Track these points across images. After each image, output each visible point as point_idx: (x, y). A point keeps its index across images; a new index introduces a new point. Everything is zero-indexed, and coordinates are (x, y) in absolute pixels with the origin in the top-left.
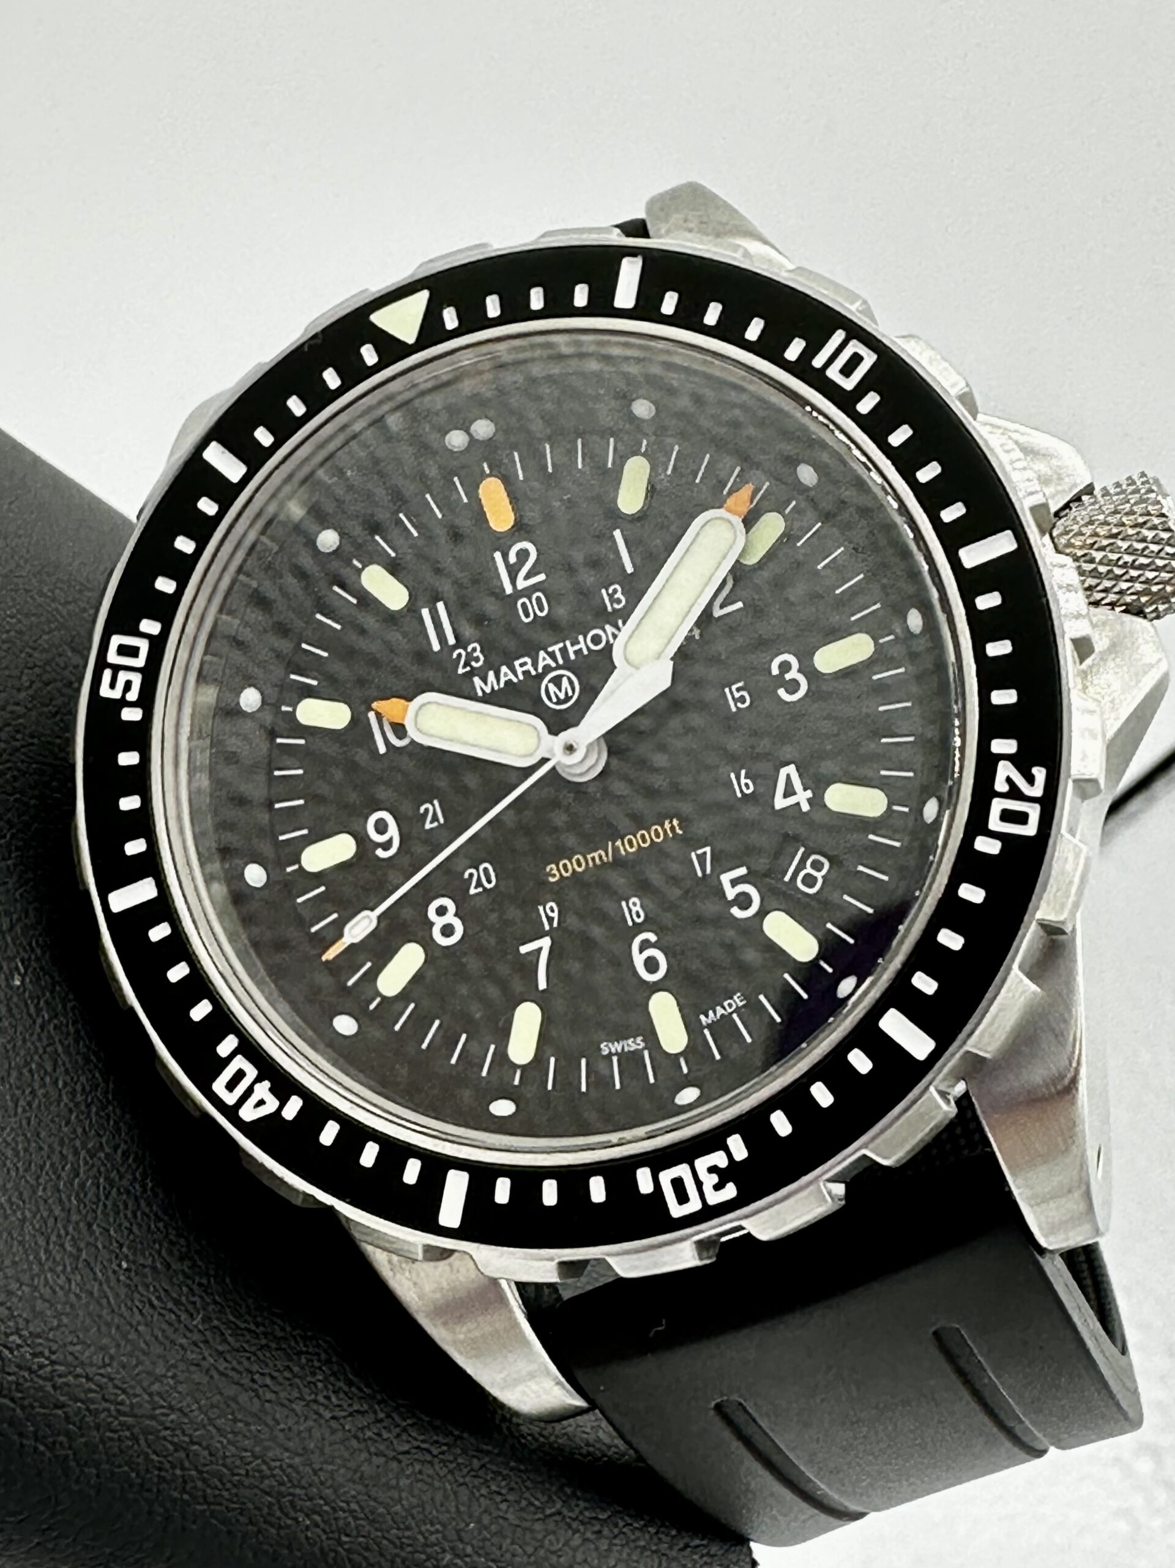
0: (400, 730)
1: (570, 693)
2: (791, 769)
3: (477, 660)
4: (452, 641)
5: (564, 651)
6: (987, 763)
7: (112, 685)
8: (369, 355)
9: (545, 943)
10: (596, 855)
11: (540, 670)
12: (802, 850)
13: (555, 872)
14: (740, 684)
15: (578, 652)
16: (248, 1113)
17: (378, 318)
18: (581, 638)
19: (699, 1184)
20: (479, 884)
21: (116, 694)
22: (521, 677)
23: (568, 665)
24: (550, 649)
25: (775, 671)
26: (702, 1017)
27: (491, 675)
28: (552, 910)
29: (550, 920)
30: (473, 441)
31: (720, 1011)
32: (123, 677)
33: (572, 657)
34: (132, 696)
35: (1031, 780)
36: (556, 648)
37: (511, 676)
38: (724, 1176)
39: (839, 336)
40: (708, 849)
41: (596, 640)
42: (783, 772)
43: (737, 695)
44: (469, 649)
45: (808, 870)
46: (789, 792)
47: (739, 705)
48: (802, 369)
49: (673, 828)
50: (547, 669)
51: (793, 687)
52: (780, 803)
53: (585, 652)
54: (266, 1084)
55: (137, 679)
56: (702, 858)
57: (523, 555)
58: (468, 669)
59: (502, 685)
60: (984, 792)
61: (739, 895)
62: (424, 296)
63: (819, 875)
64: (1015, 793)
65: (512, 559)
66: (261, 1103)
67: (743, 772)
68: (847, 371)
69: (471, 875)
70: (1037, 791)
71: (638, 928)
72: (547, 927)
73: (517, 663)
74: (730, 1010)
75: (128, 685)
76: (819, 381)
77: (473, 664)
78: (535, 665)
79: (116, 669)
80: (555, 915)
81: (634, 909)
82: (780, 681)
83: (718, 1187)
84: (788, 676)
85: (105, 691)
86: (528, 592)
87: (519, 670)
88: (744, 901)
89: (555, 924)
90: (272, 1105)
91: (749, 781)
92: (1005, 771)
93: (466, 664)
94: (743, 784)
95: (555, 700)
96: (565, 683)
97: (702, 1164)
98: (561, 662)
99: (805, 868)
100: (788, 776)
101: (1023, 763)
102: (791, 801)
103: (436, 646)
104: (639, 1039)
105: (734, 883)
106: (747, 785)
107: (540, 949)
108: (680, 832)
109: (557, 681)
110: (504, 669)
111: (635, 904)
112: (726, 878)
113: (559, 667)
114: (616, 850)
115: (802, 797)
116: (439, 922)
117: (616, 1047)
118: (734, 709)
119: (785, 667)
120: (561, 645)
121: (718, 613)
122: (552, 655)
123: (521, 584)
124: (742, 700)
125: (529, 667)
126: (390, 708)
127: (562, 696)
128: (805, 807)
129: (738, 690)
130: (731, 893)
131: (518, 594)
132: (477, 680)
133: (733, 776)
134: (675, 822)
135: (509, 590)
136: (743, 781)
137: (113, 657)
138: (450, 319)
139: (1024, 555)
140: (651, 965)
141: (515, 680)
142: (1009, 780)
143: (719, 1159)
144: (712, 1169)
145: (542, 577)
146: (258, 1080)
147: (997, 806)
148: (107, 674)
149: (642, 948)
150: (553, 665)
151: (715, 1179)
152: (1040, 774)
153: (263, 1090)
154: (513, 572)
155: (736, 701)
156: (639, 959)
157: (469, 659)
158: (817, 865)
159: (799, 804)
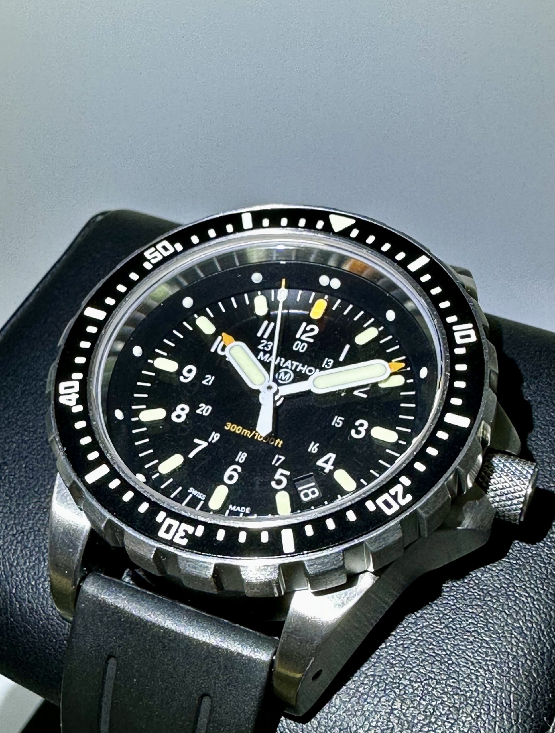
1: (287, 380)
2: (333, 456)
3: (268, 348)
4: (266, 336)
5: (297, 366)
6: (394, 481)
7: (151, 254)
8: (320, 224)
9: (204, 444)
10: (247, 431)
11: (284, 366)
12: (313, 484)
13: (229, 427)
14: (342, 419)
15: (301, 371)
16: (62, 400)
17: (332, 217)
18: (306, 367)
19: (177, 531)
20: (202, 411)
21: (149, 257)
22: (276, 363)
23: (294, 371)
24: (293, 362)
25: (357, 423)
26: (231, 506)
28: (217, 436)
29: (213, 439)
30: (329, 286)
31: (238, 508)
32: (156, 254)
33: (298, 370)
34: (154, 261)
35: (404, 497)
36: (295, 363)
37: (273, 361)
38: (187, 535)
39: (469, 325)
40: (283, 458)
41: (310, 371)
42: (330, 454)
43: (338, 421)
44: (268, 343)
45: (309, 492)
46: (326, 462)
47: (336, 424)
48: (447, 327)
49: (278, 443)
50: (287, 367)
51: (358, 432)
52: (320, 463)
53: (303, 372)
54: (77, 397)
55: (160, 258)
56: (279, 459)
57: (312, 330)
58: (262, 348)
59: (267, 361)
60: (385, 488)
61: (279, 479)
63: (311, 496)
64: (395, 498)
65: (308, 329)
67: (318, 444)
68: (462, 337)
69: (202, 406)
70: (403, 503)
71: (238, 463)
72: (210, 440)
73: (279, 358)
74: (241, 511)
75: (155, 257)
77: (265, 349)
78: (284, 363)
79: (156, 250)
80: (216, 439)
81: (242, 457)
82: (356, 428)
83: (182, 538)
84: (360, 429)
85: (147, 254)
86: (303, 341)
87: (278, 361)
88: (279, 482)
89: (213, 441)
90: (74, 402)
91: (317, 449)
92: (398, 488)
93: (264, 347)
94: (314, 448)
95: (280, 377)
96: (288, 375)
97: (184, 526)
98: (293, 368)
99: (309, 490)
100: (330, 458)
101: (406, 490)
102: (323, 465)
103: (259, 334)
104: (205, 496)
105: (282, 474)
106: (315, 450)
107: (201, 445)
108: (280, 446)
109: (286, 373)
110: (273, 357)
111: (244, 455)
112: (280, 471)
113: (291, 369)
114: (254, 435)
115: (328, 467)
116: (178, 412)
117: (195, 492)
118: (333, 424)
119: (362, 425)
120: (298, 364)
121: (356, 393)
122: (292, 365)
123: (303, 337)
124: (338, 424)
125: (282, 362)
126: (228, 339)
127: (283, 379)
128: (327, 471)
129: (340, 420)
130: (277, 477)
131: (299, 339)
132: (262, 354)
133: (313, 443)
135: (298, 336)
137: (159, 246)
138: (355, 233)
140: (231, 477)
141: (273, 363)
142: (397, 493)
143: (190, 529)
144: (185, 531)
145: (312, 340)
146: (76, 393)
147: (385, 497)
148: (153, 249)
149: (233, 470)
150: (290, 367)
151: (183, 534)
152: (409, 498)
153: (74, 397)
154: (305, 332)
155: (336, 422)
156: (228, 472)
157: (266, 346)
158: (313, 493)
159: (326, 469)
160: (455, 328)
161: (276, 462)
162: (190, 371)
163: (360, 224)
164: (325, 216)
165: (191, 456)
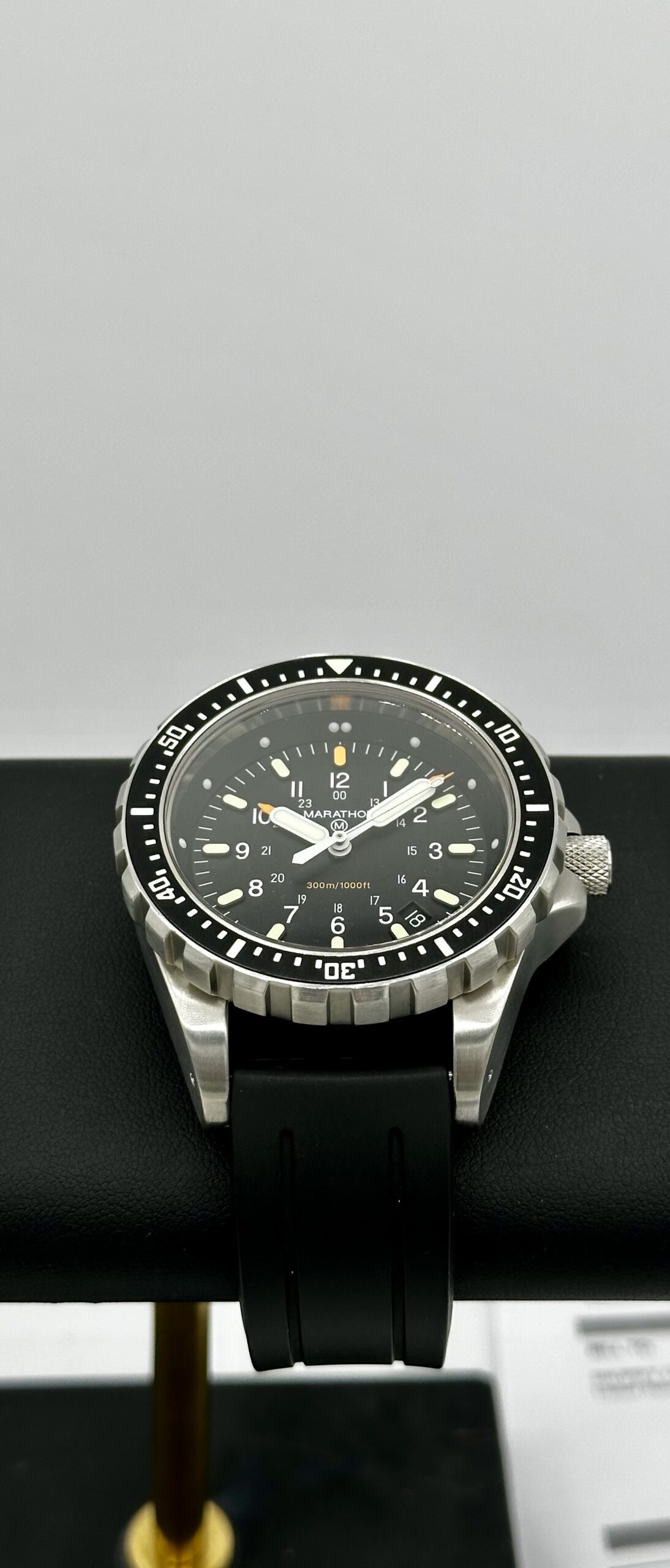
0: (265, 817)
1: (343, 828)
2: (424, 881)
3: (309, 805)
4: (300, 795)
5: (346, 814)
6: (510, 872)
7: (164, 742)
8: (320, 672)
9: (296, 908)
10: (330, 885)
11: (334, 817)
12: (416, 911)
13: (311, 885)
14: (415, 847)
15: (352, 816)
16: (160, 897)
17: (328, 662)
18: (355, 812)
19: (340, 971)
20: (276, 879)
21: (165, 745)
22: (325, 817)
23: (346, 818)
24: (341, 811)
25: (431, 847)
27: (312, 812)
28: (304, 897)
29: (301, 901)
30: (340, 731)
32: (170, 740)
33: (349, 816)
34: (172, 747)
35: (525, 882)
36: (344, 812)
37: (320, 815)
38: (351, 971)
39: (508, 726)
40: (378, 897)
41: (362, 814)
42: (420, 881)
43: (412, 850)
44: (307, 801)
45: (416, 919)
46: (420, 887)
47: (412, 854)
48: (490, 732)
49: (367, 886)
50: (337, 817)
51: (436, 854)
52: (415, 890)
53: (355, 816)
54: (173, 889)
55: (176, 743)
56: (374, 900)
57: (343, 777)
58: (303, 807)
59: (315, 817)
60: (506, 880)
61: (384, 916)
62: (350, 661)
63: (420, 922)
64: (517, 884)
65: (338, 777)
66: (167, 895)
67: (404, 876)
68: (507, 737)
69: (274, 876)
70: (526, 886)
71: (338, 914)
72: (299, 903)
73: (325, 812)
75: (171, 744)
76: (495, 738)
77: (307, 806)
78: (332, 814)
79: (168, 737)
80: (305, 900)
81: (339, 908)
82: (432, 851)
83: (347, 974)
84: (435, 850)
85: (161, 742)
86: (340, 790)
87: (325, 814)
88: (386, 918)
89: (303, 903)
90: (172, 896)
91: (405, 880)
92: (516, 876)
93: (304, 804)
94: (402, 880)
95: (336, 828)
96: (342, 824)
97: (344, 965)
98: (344, 816)
99: (415, 917)
100: (422, 884)
101: (524, 877)
102: (419, 891)
103: (293, 795)
105: (384, 911)
106: (403, 881)
107: (293, 909)
108: (369, 887)
109: (339, 823)
110: (319, 812)
111: (340, 906)
112: (381, 909)
113: (342, 818)
114: (340, 885)
115: (425, 891)
116: (253, 887)
118: (409, 854)
119: (436, 846)
120: (346, 811)
121: (416, 821)
122: (341, 814)
123: (338, 786)
124: (414, 852)
125: (330, 814)
126: (265, 808)
127: (339, 828)
128: (424, 895)
129: (413, 848)
130: (381, 914)
131: (335, 789)
132: (306, 811)
133: (399, 876)
134: (368, 884)
135: (332, 786)
136: (402, 879)
137: (169, 732)
138: (358, 671)
139: (550, 815)
140: (338, 928)
141: (322, 817)
142: (516, 880)
143: (352, 965)
144: (348, 968)
145: (348, 787)
146: (169, 887)
147: (509, 886)
148: (164, 737)
149: (336, 922)
150: (340, 817)
152: (529, 881)
153: (170, 891)
154: (336, 781)
155: (410, 852)
156: (333, 925)
157: (306, 803)
158: (420, 918)
159: (422, 893)
160: (497, 731)
161: (374, 902)
162: (242, 848)
163: (358, 661)
164: (321, 662)
165: (289, 921)
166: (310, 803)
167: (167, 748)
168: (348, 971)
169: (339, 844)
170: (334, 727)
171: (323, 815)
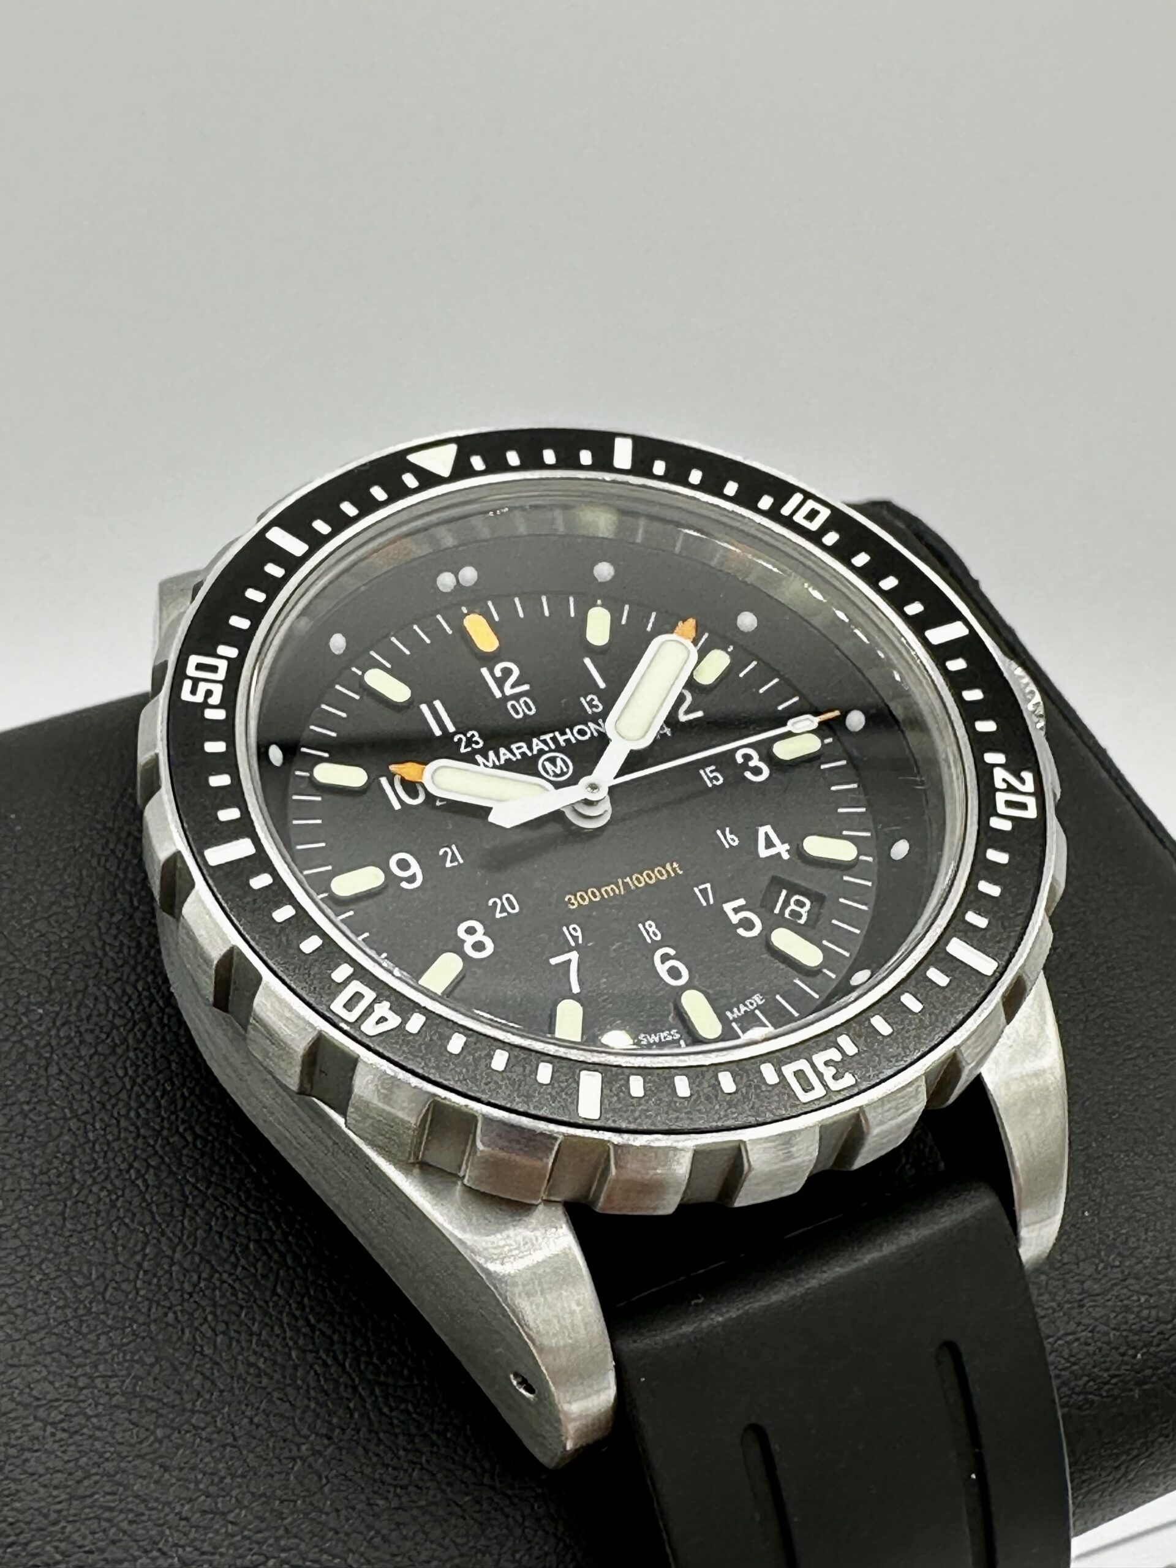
0: (411, 788)
1: (565, 770)
2: (768, 829)
3: (477, 743)
4: (451, 728)
5: (554, 739)
6: (984, 768)
7: (194, 692)
8: (410, 481)
9: (574, 956)
10: (609, 889)
11: (535, 752)
12: (784, 893)
13: (575, 902)
15: (568, 741)
16: (370, 1028)
18: (568, 731)
19: (819, 1074)
20: (503, 909)
21: (199, 698)
22: (519, 757)
23: (559, 749)
24: (542, 738)
25: (740, 760)
26: (728, 1014)
27: (491, 754)
28: (574, 929)
29: (575, 938)
30: (459, 584)
31: (743, 1008)
32: (203, 687)
33: (563, 744)
34: (214, 701)
35: (1022, 781)
36: (547, 737)
37: (509, 755)
38: (839, 1069)
39: (796, 497)
40: (708, 886)
42: (761, 830)
43: (712, 776)
44: (469, 735)
45: (793, 906)
46: (770, 845)
47: (715, 782)
48: (773, 513)
49: (674, 870)
50: (541, 752)
51: (757, 771)
52: (763, 853)
53: (574, 741)
54: (386, 1005)
55: (217, 689)
56: (704, 892)
57: (507, 672)
58: (469, 749)
59: (502, 762)
60: (986, 787)
61: (741, 920)
62: (454, 449)
63: (802, 911)
64: (1012, 789)
65: (498, 674)
66: (382, 1020)
67: (728, 829)
68: (811, 517)
69: (495, 903)
70: (1029, 788)
71: (657, 945)
72: (573, 944)
73: (514, 747)
74: (751, 1007)
75: (209, 693)
77: (474, 746)
78: (530, 748)
79: (196, 681)
80: (579, 934)
81: (651, 930)
82: (745, 767)
83: (834, 1077)
84: (751, 764)
85: (186, 695)
86: (516, 697)
87: (517, 752)
88: (747, 924)
89: (580, 941)
90: (394, 1021)
91: (733, 836)
92: (1000, 774)
93: (467, 746)
94: (729, 839)
95: (551, 773)
96: (559, 762)
97: (819, 1059)
98: (553, 747)
99: (789, 904)
100: (766, 834)
101: (1013, 769)
102: (772, 852)
103: (438, 732)
104: (673, 1032)
105: (736, 911)
106: (733, 840)
107: (569, 961)
108: (681, 872)
110: (502, 751)
111: (650, 926)
112: (728, 907)
113: (551, 751)
114: (626, 885)
115: (782, 849)
116: (469, 940)
117: (654, 1038)
118: (710, 785)
119: (748, 757)
120: (551, 735)
121: (683, 718)
122: (545, 742)
123: (508, 691)
124: (717, 779)
125: (525, 749)
126: (408, 770)
127: (558, 771)
128: (786, 856)
129: (712, 772)
130: (735, 919)
131: (505, 699)
132: (479, 758)
133: (719, 832)
134: (675, 865)
135: (498, 694)
136: (729, 836)
137: (191, 671)
138: (477, 463)
139: (973, 639)
140: (674, 973)
141: (513, 758)
142: (1005, 781)
143: (833, 1054)
144: (829, 1063)
145: (526, 687)
146: (375, 1001)
147: (1001, 797)
148: (187, 685)
149: (663, 960)
150: (546, 749)
152: (1028, 776)
153: (383, 1009)
154: (500, 683)
155: (711, 780)
156: (661, 968)
157: (470, 742)
158: (800, 904)
159: (779, 854)
160: (786, 511)
161: (707, 899)
162: (403, 865)
163: (465, 445)
165: (576, 989)
166: (477, 738)
167: (205, 705)
168: (833, 1071)
169: (588, 803)
170: (446, 581)
171: (514, 754)
